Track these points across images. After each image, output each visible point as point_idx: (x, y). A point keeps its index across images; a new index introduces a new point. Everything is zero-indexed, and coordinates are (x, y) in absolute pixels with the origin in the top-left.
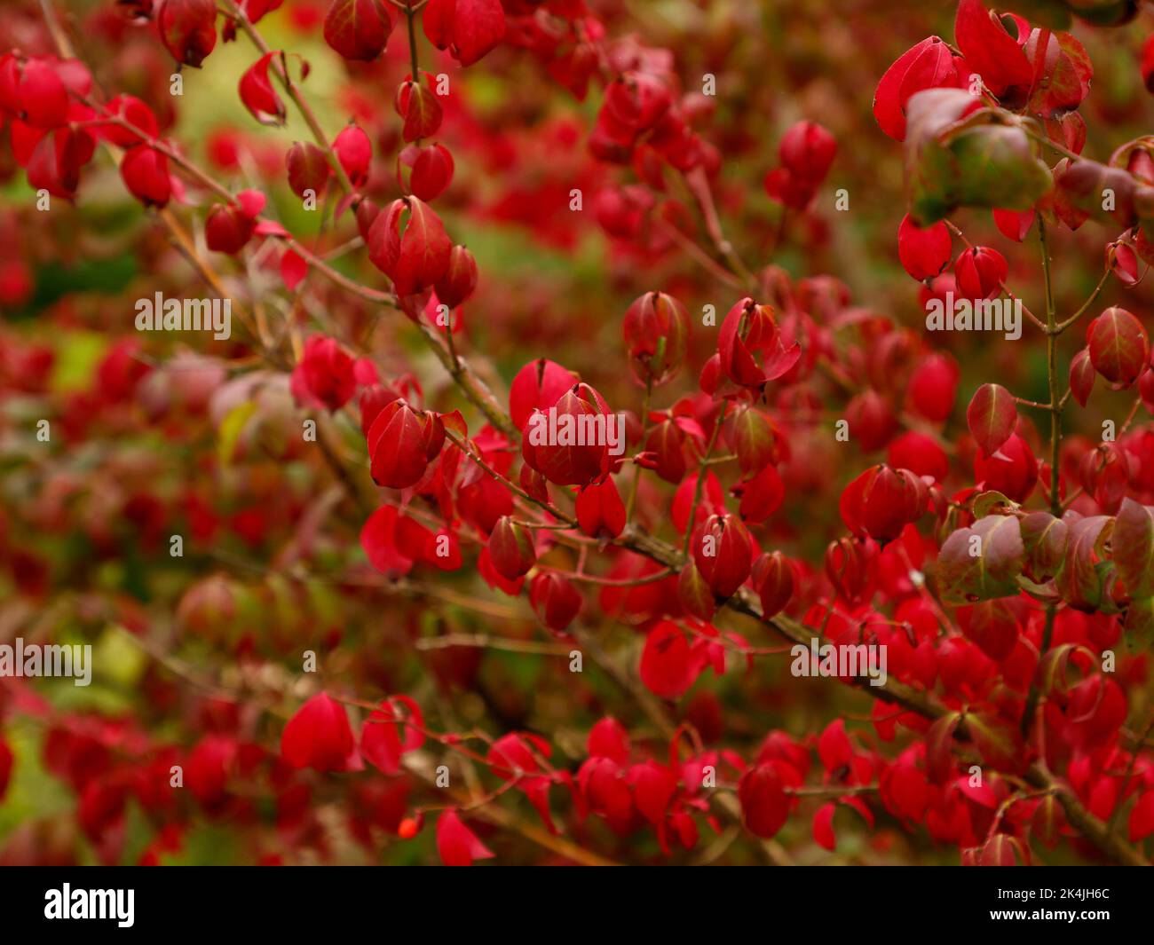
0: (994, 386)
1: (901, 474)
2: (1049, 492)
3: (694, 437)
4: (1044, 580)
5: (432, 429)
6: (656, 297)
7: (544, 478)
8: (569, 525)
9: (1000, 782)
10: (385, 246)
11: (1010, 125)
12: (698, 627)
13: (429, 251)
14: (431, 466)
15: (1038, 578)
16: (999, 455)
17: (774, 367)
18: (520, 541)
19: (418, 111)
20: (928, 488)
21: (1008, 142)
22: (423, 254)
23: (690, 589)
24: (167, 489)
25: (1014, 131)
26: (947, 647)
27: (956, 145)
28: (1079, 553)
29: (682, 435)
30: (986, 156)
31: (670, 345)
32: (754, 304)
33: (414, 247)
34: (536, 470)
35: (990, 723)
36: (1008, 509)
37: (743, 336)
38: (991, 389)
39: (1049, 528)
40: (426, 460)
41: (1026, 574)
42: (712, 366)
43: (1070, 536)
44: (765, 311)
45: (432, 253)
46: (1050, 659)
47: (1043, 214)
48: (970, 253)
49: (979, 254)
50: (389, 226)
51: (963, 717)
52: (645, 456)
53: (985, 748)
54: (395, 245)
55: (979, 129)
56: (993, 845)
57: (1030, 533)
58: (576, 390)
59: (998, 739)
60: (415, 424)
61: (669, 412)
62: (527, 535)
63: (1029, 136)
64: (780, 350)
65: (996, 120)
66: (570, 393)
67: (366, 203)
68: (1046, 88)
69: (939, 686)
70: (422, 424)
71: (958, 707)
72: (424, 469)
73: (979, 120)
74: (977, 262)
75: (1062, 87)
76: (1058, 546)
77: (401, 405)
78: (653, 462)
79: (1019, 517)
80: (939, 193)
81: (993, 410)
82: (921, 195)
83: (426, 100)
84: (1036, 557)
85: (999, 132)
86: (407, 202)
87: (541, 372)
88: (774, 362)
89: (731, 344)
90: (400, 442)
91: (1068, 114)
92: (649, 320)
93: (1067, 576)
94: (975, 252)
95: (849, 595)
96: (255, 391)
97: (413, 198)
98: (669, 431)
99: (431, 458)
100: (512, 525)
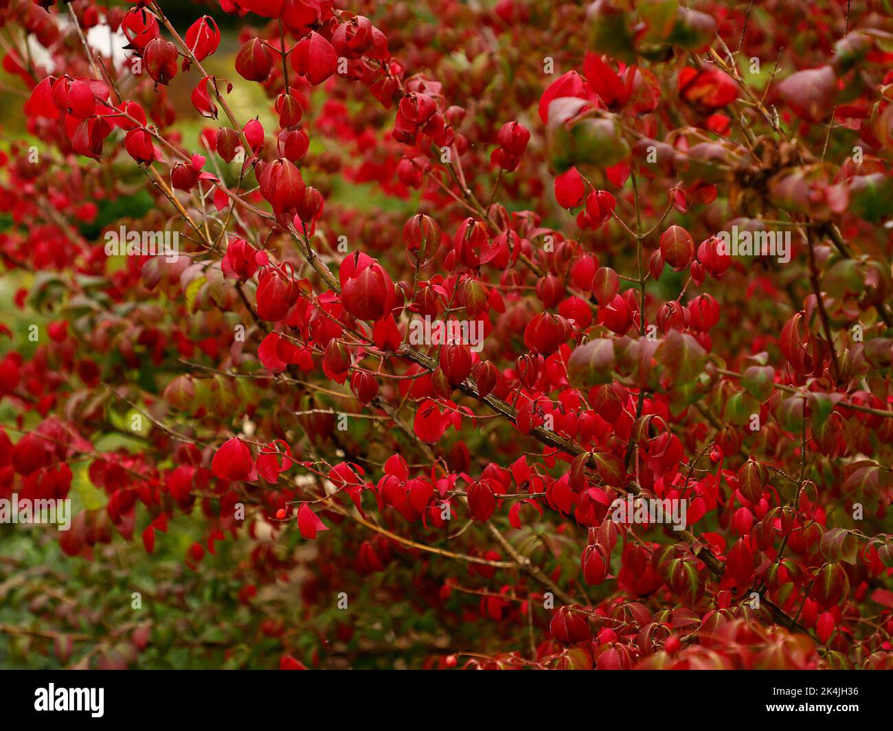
0: (607, 268)
1: (556, 317)
2: (639, 329)
3: (442, 296)
4: (627, 375)
5: (292, 289)
6: (421, 217)
7: (354, 317)
8: (370, 344)
9: (611, 492)
10: (268, 186)
11: (606, 118)
12: (444, 403)
13: (292, 189)
14: (291, 310)
15: (623, 374)
16: (609, 307)
17: (485, 257)
18: (342, 352)
19: (288, 111)
20: (571, 326)
21: (603, 128)
22: (289, 191)
23: (439, 381)
24: (165, 327)
25: (608, 121)
26: (584, 415)
27: (573, 129)
28: (646, 360)
29: (436, 294)
30: (591, 136)
31: (428, 243)
32: (474, 221)
33: (284, 186)
34: (349, 311)
35: (606, 458)
36: (608, 335)
37: (469, 239)
38: (605, 270)
39: (630, 346)
40: (288, 305)
41: (617, 371)
42: (451, 255)
43: (641, 350)
44: (481, 226)
45: (294, 191)
46: (640, 422)
47: (635, 172)
48: (595, 194)
49: (599, 194)
50: (270, 174)
51: (592, 454)
52: (412, 306)
53: (604, 472)
54: (273, 186)
55: (588, 120)
56: (606, 525)
57: (619, 349)
58: (371, 267)
59: (611, 467)
60: (281, 285)
61: (429, 282)
62: (347, 350)
63: (615, 125)
64: (489, 247)
65: (598, 116)
66: (368, 269)
67: (260, 162)
68: (634, 100)
69: (579, 437)
70: (286, 285)
71: (589, 450)
72: (287, 311)
73: (589, 116)
74: (598, 199)
75: (643, 100)
76: (634, 356)
77: (274, 275)
78: (417, 309)
79: (614, 340)
80: (564, 156)
81: (606, 282)
82: (554, 157)
83: (292, 104)
84: (622, 362)
85: (599, 123)
86: (281, 161)
87: (357, 258)
88: (485, 253)
89: (461, 243)
90: (274, 296)
91: (647, 115)
92: (417, 230)
93: (639, 373)
94: (597, 193)
95: (528, 386)
96: (204, 270)
97: (284, 159)
98: (428, 293)
99: (291, 305)
100: (338, 343)
